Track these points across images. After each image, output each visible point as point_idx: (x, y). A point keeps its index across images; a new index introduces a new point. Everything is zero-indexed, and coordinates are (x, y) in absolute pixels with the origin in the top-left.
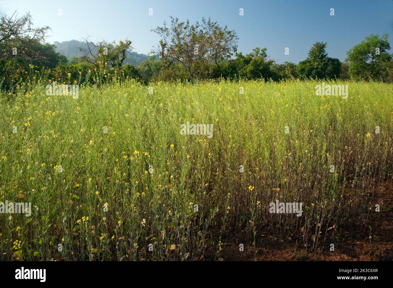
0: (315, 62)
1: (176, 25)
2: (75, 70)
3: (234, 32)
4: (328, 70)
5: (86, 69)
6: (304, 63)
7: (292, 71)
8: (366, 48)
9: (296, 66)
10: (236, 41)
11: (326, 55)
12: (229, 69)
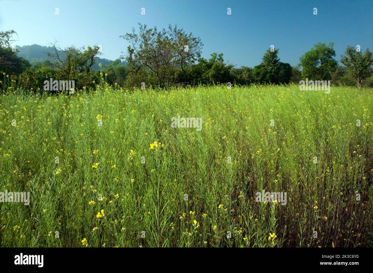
0: (269, 66)
1: (145, 32)
2: (43, 76)
3: (199, 39)
4: (280, 74)
5: (55, 75)
6: (258, 67)
7: (249, 75)
8: (316, 55)
9: (252, 70)
10: (201, 47)
11: (278, 60)
12: (194, 74)
